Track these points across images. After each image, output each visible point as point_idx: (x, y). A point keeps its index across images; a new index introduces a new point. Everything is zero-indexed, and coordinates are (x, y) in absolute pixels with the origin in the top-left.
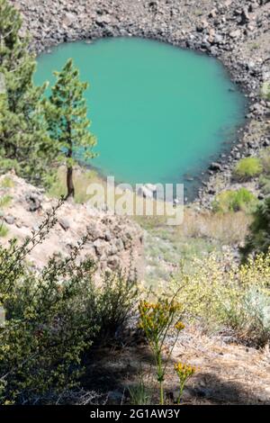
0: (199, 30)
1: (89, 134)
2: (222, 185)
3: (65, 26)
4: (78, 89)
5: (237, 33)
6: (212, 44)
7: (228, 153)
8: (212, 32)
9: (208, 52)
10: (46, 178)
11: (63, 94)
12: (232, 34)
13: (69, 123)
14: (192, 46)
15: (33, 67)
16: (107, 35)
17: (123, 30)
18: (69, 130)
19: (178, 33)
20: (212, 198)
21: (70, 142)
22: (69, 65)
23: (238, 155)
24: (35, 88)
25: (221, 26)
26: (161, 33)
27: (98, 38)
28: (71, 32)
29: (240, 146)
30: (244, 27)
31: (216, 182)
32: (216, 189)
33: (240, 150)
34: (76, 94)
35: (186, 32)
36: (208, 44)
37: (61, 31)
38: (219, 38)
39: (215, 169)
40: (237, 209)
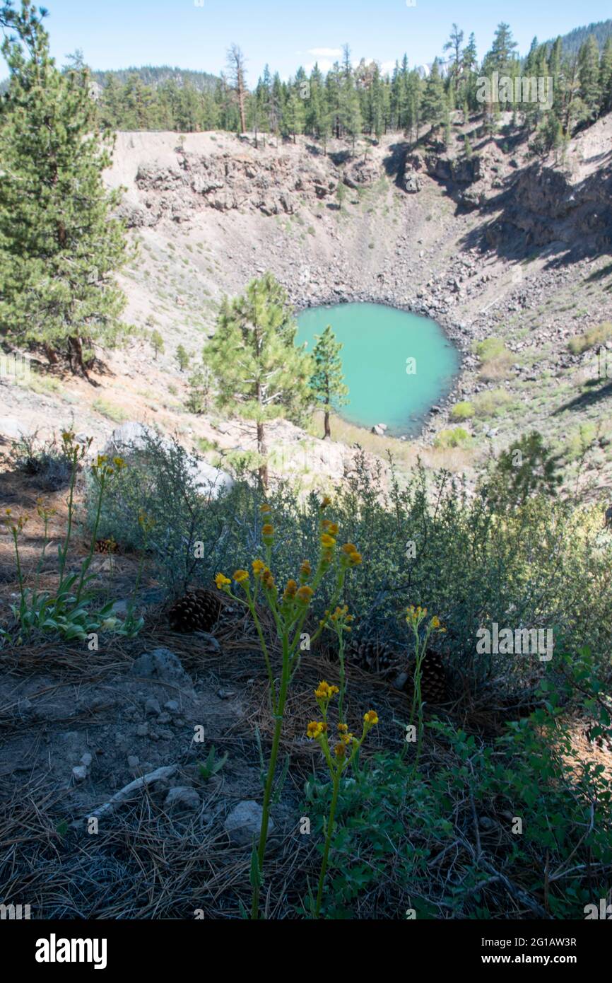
0: (419, 297)
1: (343, 385)
2: (441, 425)
3: (309, 294)
4: (335, 349)
5: (450, 299)
6: (430, 308)
7: (445, 398)
8: (430, 298)
9: (427, 314)
10: (304, 420)
11: (323, 353)
12: (446, 300)
13: (327, 376)
14: (413, 309)
15: (295, 331)
16: (343, 301)
17: (356, 297)
18: (327, 382)
19: (402, 299)
20: (433, 436)
21: (327, 392)
22: (327, 330)
23: (454, 400)
24: (296, 348)
25: (437, 293)
26: (387, 299)
27: (336, 303)
28: (314, 299)
29: (455, 392)
30: (456, 294)
31: (437, 422)
32: (436, 428)
33: (457, 396)
34: (333, 353)
35: (408, 298)
36: (427, 308)
37: (306, 299)
38: (436, 303)
39: (435, 411)
40: (455, 445)
